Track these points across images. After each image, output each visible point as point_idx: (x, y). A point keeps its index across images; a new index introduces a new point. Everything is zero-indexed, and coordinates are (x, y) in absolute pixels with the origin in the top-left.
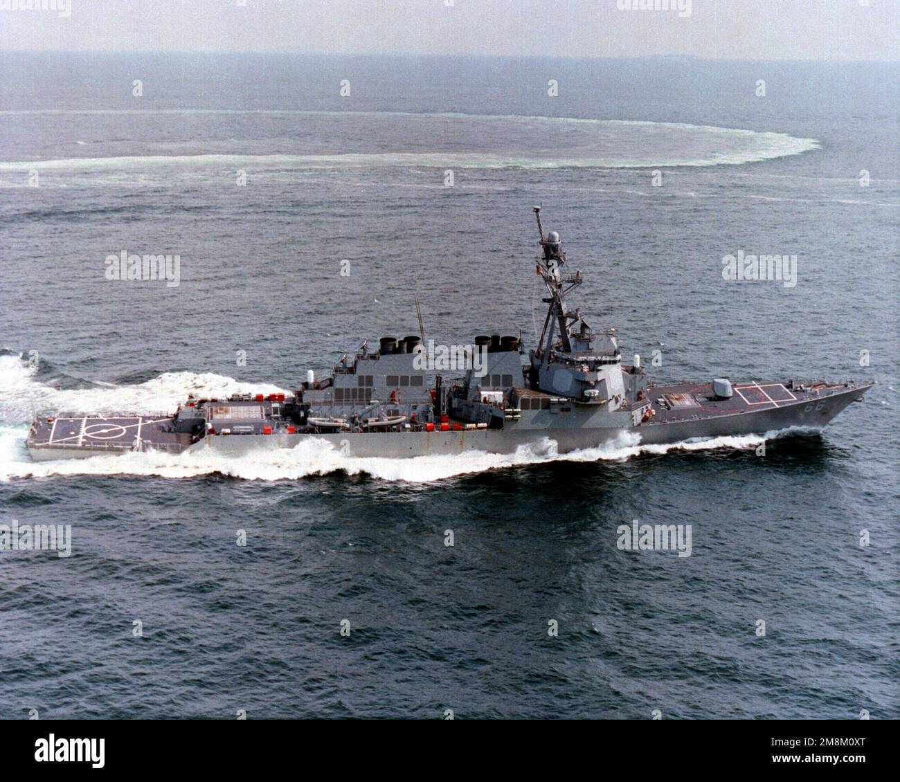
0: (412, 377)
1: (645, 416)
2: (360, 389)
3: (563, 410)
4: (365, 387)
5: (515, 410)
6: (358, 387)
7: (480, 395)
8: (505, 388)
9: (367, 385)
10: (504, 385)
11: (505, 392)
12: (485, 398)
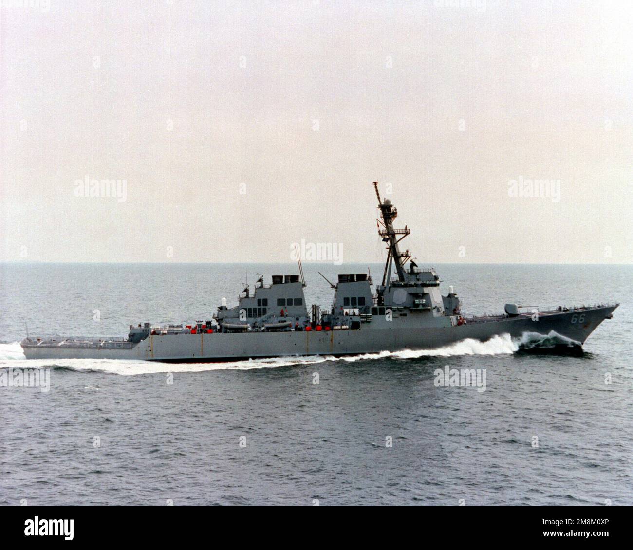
0: (295, 299)
1: (460, 322)
2: (259, 308)
3: (401, 315)
4: (262, 307)
5: (368, 315)
6: (257, 307)
7: (343, 311)
8: (361, 307)
9: (264, 305)
10: (359, 305)
11: (360, 309)
12: (347, 312)
